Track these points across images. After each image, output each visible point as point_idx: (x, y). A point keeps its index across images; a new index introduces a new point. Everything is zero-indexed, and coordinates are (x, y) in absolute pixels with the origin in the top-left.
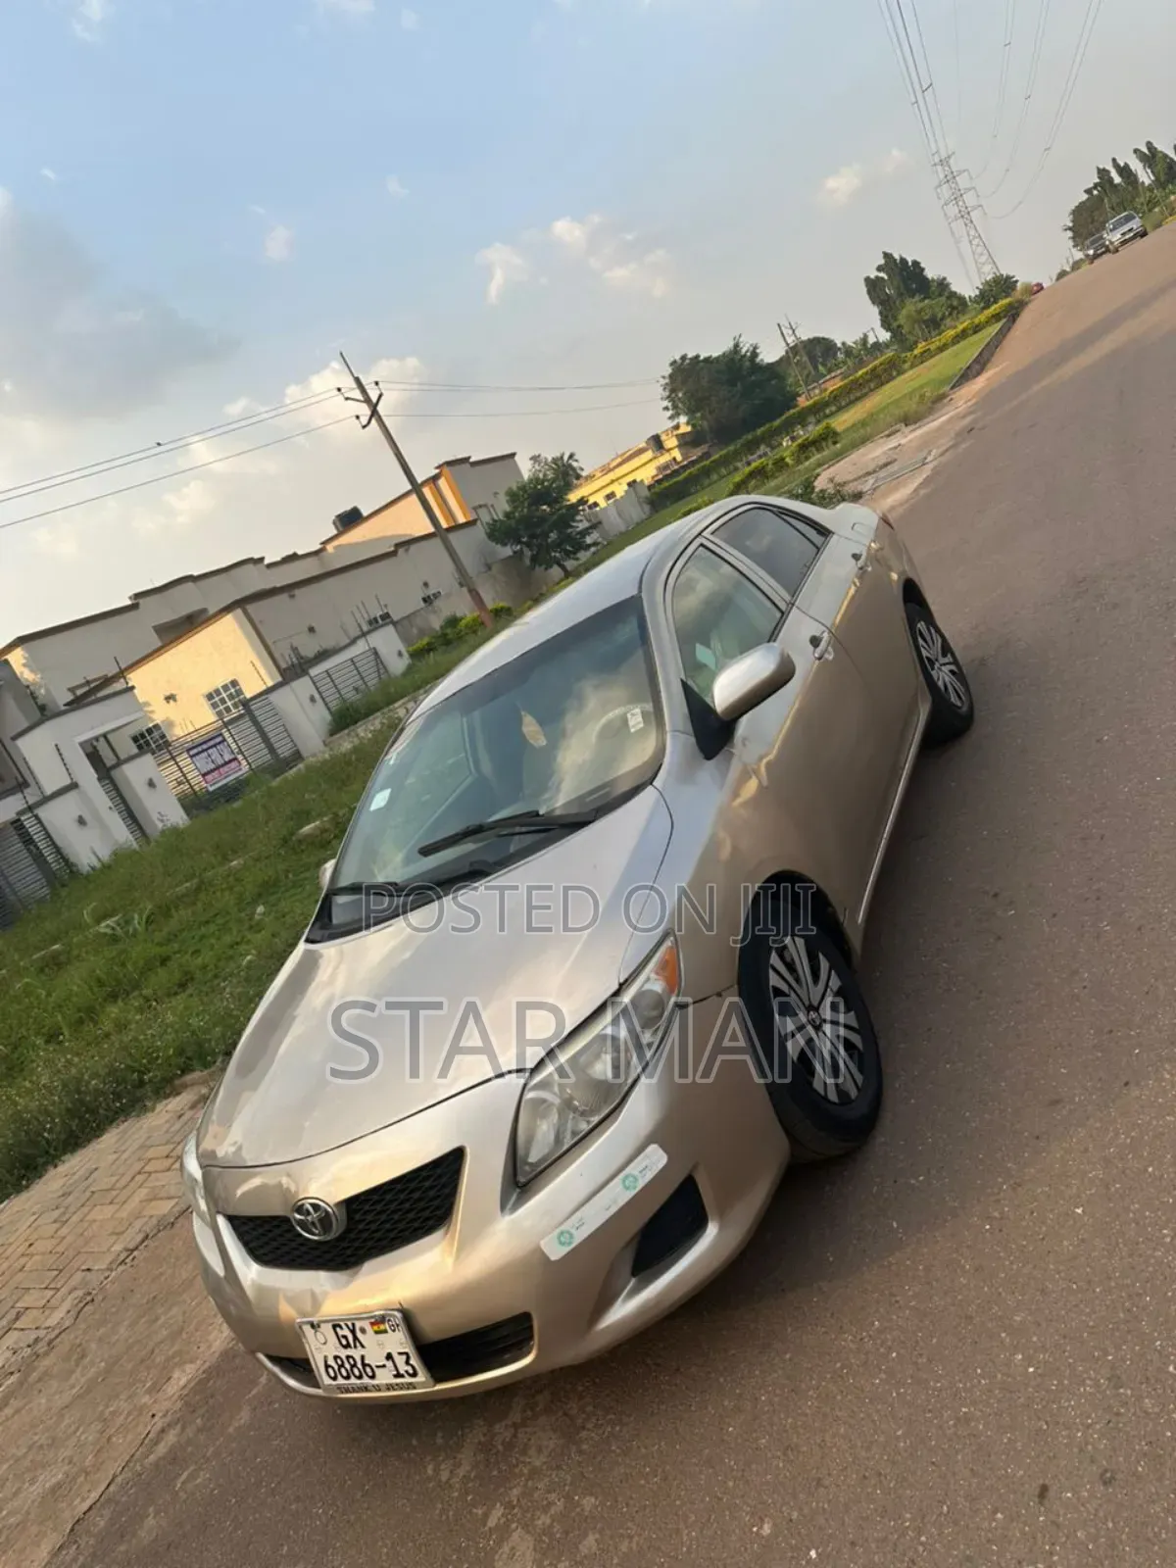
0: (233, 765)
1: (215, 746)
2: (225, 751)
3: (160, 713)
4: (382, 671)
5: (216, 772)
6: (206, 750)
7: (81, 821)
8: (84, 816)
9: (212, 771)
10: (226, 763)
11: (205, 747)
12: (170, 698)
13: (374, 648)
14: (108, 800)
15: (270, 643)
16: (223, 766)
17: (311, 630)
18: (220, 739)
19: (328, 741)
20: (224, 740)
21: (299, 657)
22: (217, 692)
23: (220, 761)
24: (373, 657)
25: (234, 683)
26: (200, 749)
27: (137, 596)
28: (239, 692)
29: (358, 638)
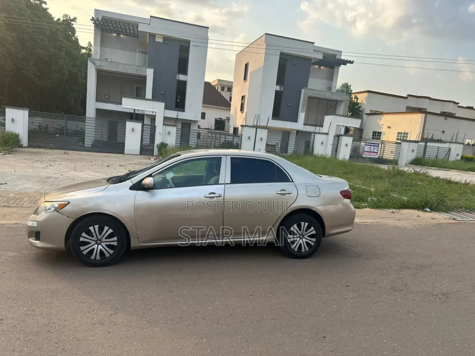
0: (376, 154)
1: (374, 146)
2: (376, 149)
3: (383, 130)
4: (447, 156)
5: (369, 153)
6: (371, 146)
7: (322, 143)
8: (324, 143)
9: (368, 152)
10: (373, 152)
11: (371, 144)
12: (389, 127)
13: (450, 148)
14: (332, 142)
15: (426, 128)
16: (372, 152)
17: (443, 132)
18: (377, 145)
19: (407, 165)
20: (378, 146)
21: (432, 138)
22: (401, 133)
23: (372, 151)
24: (448, 151)
25: (407, 134)
26: (369, 144)
27: (409, 95)
28: (407, 137)
29: (448, 142)
